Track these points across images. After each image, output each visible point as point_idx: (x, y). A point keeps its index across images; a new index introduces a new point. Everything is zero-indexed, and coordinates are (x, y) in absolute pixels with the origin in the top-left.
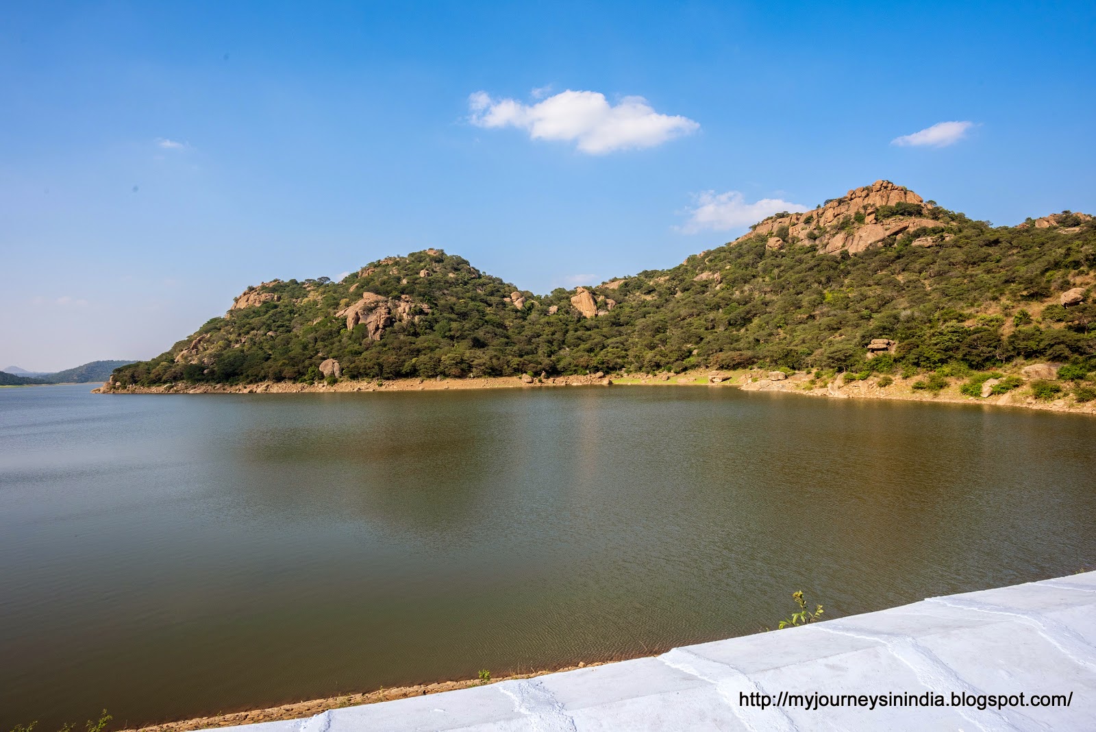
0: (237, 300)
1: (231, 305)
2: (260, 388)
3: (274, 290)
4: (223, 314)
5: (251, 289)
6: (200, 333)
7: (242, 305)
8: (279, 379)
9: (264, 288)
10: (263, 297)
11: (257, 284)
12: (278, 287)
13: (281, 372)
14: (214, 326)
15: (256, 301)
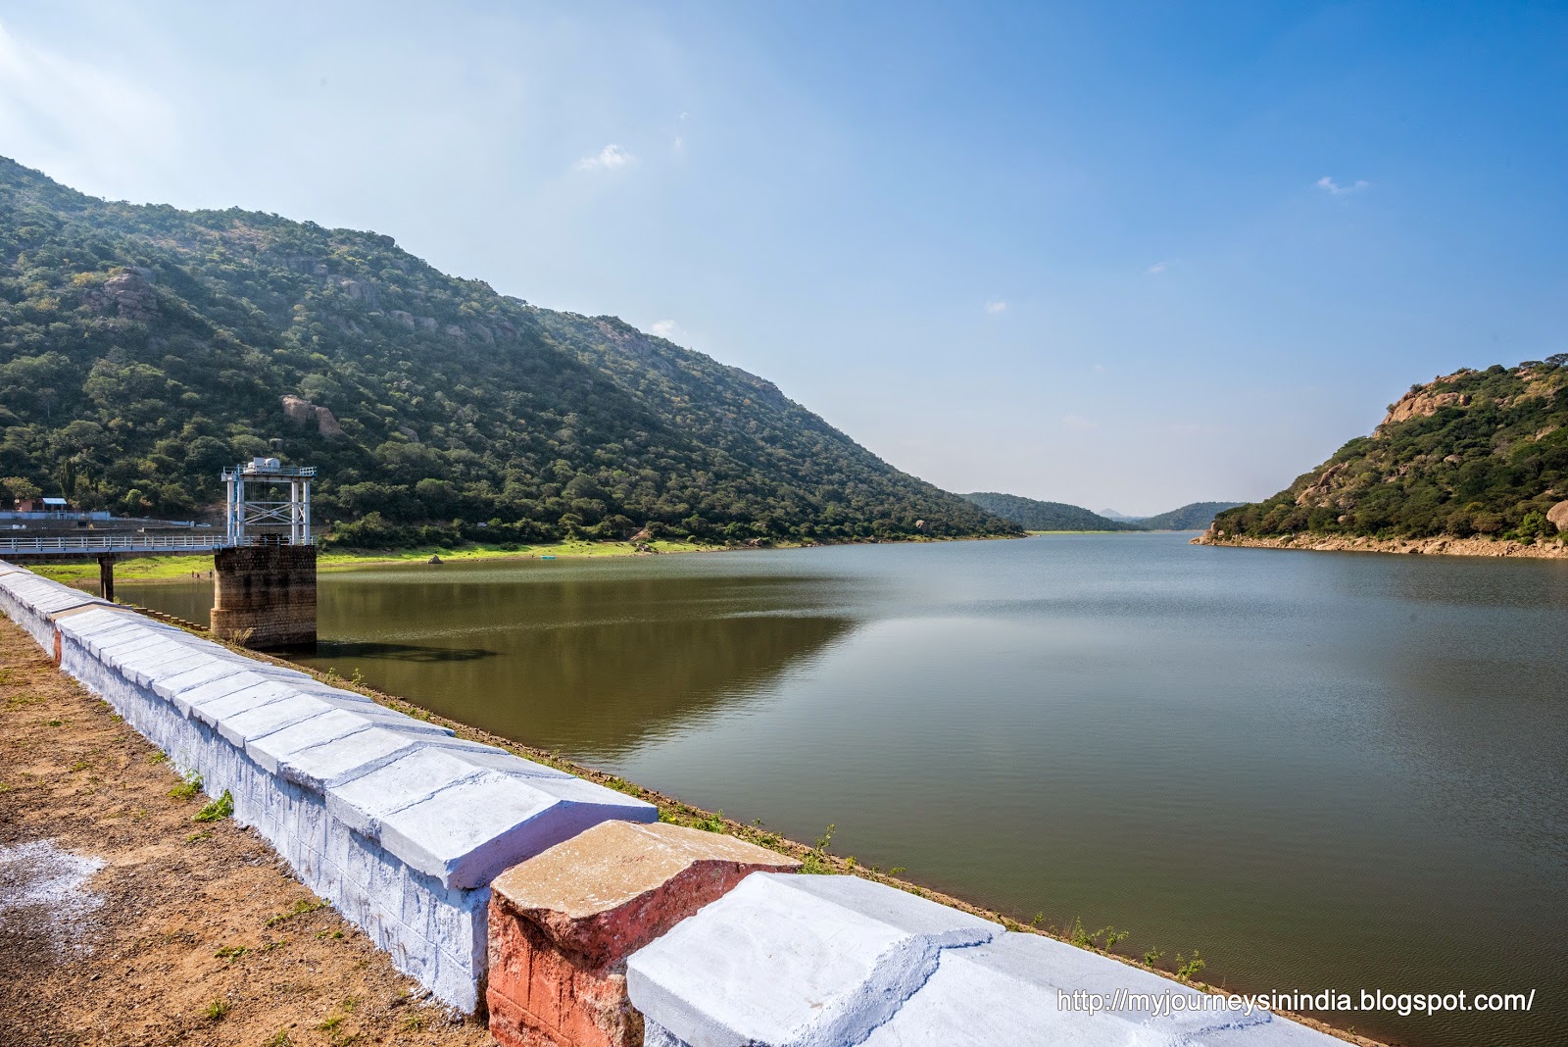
0: (1392, 409)
1: (1382, 417)
2: (1431, 547)
3: (1458, 387)
4: (1370, 432)
5: (1417, 390)
6: (1333, 462)
7: (1402, 415)
8: (1465, 532)
9: (1440, 385)
10: (1438, 400)
11: (1428, 380)
12: (1467, 381)
13: (1468, 521)
14: (1355, 450)
15: (1425, 409)
